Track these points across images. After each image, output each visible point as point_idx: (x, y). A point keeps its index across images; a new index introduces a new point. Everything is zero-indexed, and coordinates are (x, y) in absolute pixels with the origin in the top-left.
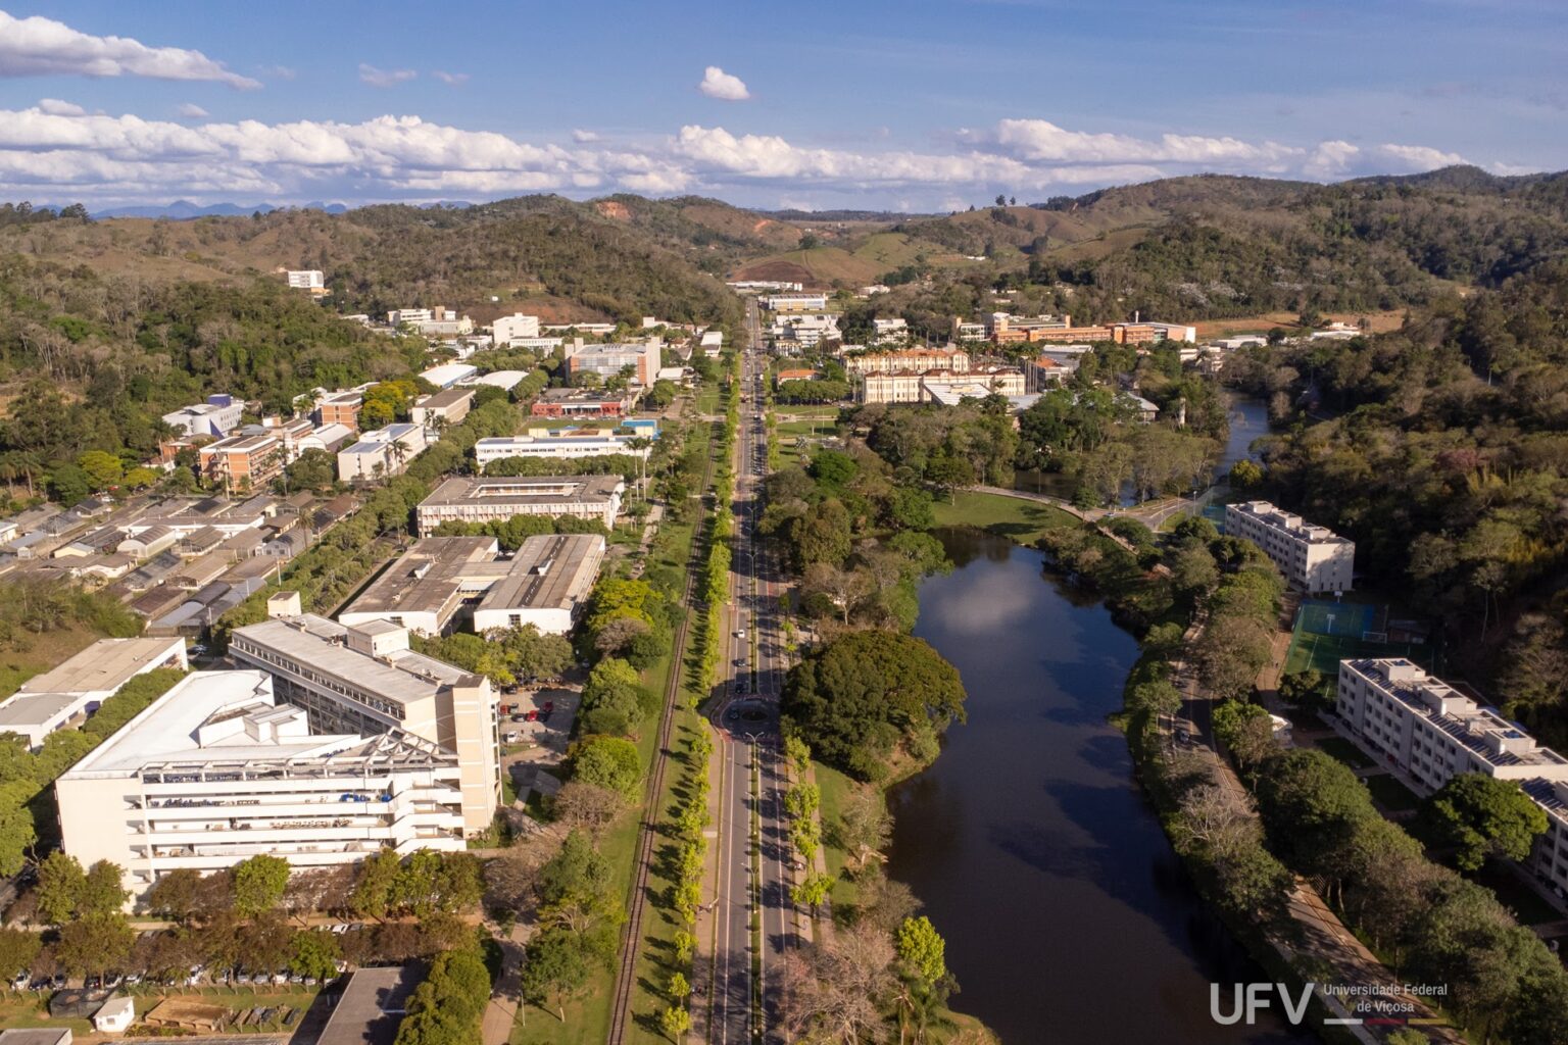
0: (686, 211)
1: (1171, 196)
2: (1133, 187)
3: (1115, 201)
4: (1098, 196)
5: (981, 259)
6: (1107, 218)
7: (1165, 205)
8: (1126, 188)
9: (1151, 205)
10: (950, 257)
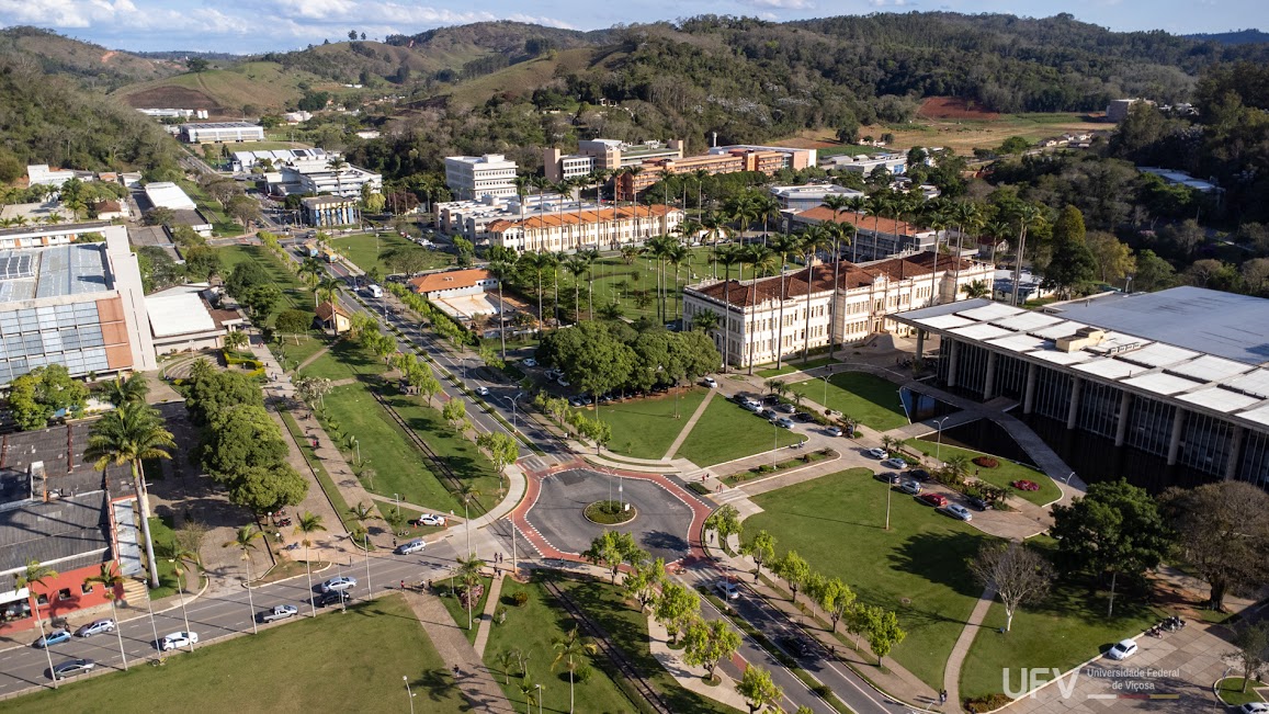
0: (22, 41)
1: (490, 36)
2: (457, 28)
3: (447, 39)
4: (430, 34)
5: (359, 86)
6: (444, 53)
7: (488, 44)
8: (452, 28)
9: (475, 43)
10: (328, 85)
